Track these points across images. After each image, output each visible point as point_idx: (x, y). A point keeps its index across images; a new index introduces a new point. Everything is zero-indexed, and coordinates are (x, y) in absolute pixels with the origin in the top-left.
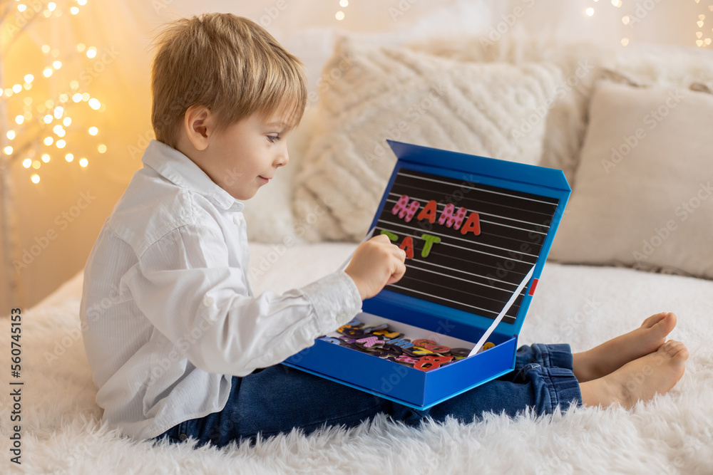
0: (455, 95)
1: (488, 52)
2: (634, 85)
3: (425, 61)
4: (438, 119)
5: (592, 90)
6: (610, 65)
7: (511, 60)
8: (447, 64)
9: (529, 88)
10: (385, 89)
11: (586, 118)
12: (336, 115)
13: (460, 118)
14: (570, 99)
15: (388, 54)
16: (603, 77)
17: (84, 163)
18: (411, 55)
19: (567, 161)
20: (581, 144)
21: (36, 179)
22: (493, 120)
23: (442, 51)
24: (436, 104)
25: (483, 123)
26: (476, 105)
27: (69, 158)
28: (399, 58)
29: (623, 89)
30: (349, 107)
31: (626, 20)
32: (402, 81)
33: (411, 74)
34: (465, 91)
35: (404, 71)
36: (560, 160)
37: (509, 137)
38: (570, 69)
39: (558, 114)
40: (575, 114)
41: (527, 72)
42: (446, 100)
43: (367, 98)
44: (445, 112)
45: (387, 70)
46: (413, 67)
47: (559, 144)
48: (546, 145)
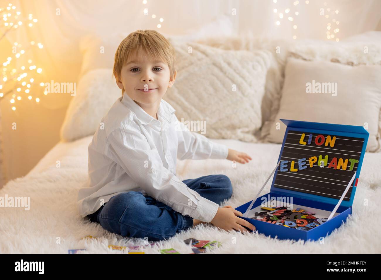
0: (225, 65)
1: (236, 45)
2: (305, 60)
3: (210, 50)
4: (218, 77)
5: (286, 62)
6: (293, 50)
7: (247, 49)
8: (220, 51)
9: (258, 62)
10: (192, 64)
11: (283, 75)
13: (228, 77)
14: (276, 67)
16: (290, 56)
17: (38, 100)
18: (202, 47)
19: (276, 96)
20: (281, 88)
21: (14, 109)
22: (243, 77)
23: (214, 44)
24: (216, 70)
25: (239, 79)
26: (235, 70)
27: (30, 98)
28: (197, 49)
29: (300, 62)
31: (295, 27)
32: (199, 60)
33: (203, 56)
34: (229, 64)
35: (200, 55)
36: (272, 96)
37: (250, 85)
39: (271, 74)
40: (278, 73)
41: (257, 54)
42: (221, 69)
43: (183, 68)
44: (221, 74)
46: (203, 53)
47: (271, 88)
48: (266, 89)
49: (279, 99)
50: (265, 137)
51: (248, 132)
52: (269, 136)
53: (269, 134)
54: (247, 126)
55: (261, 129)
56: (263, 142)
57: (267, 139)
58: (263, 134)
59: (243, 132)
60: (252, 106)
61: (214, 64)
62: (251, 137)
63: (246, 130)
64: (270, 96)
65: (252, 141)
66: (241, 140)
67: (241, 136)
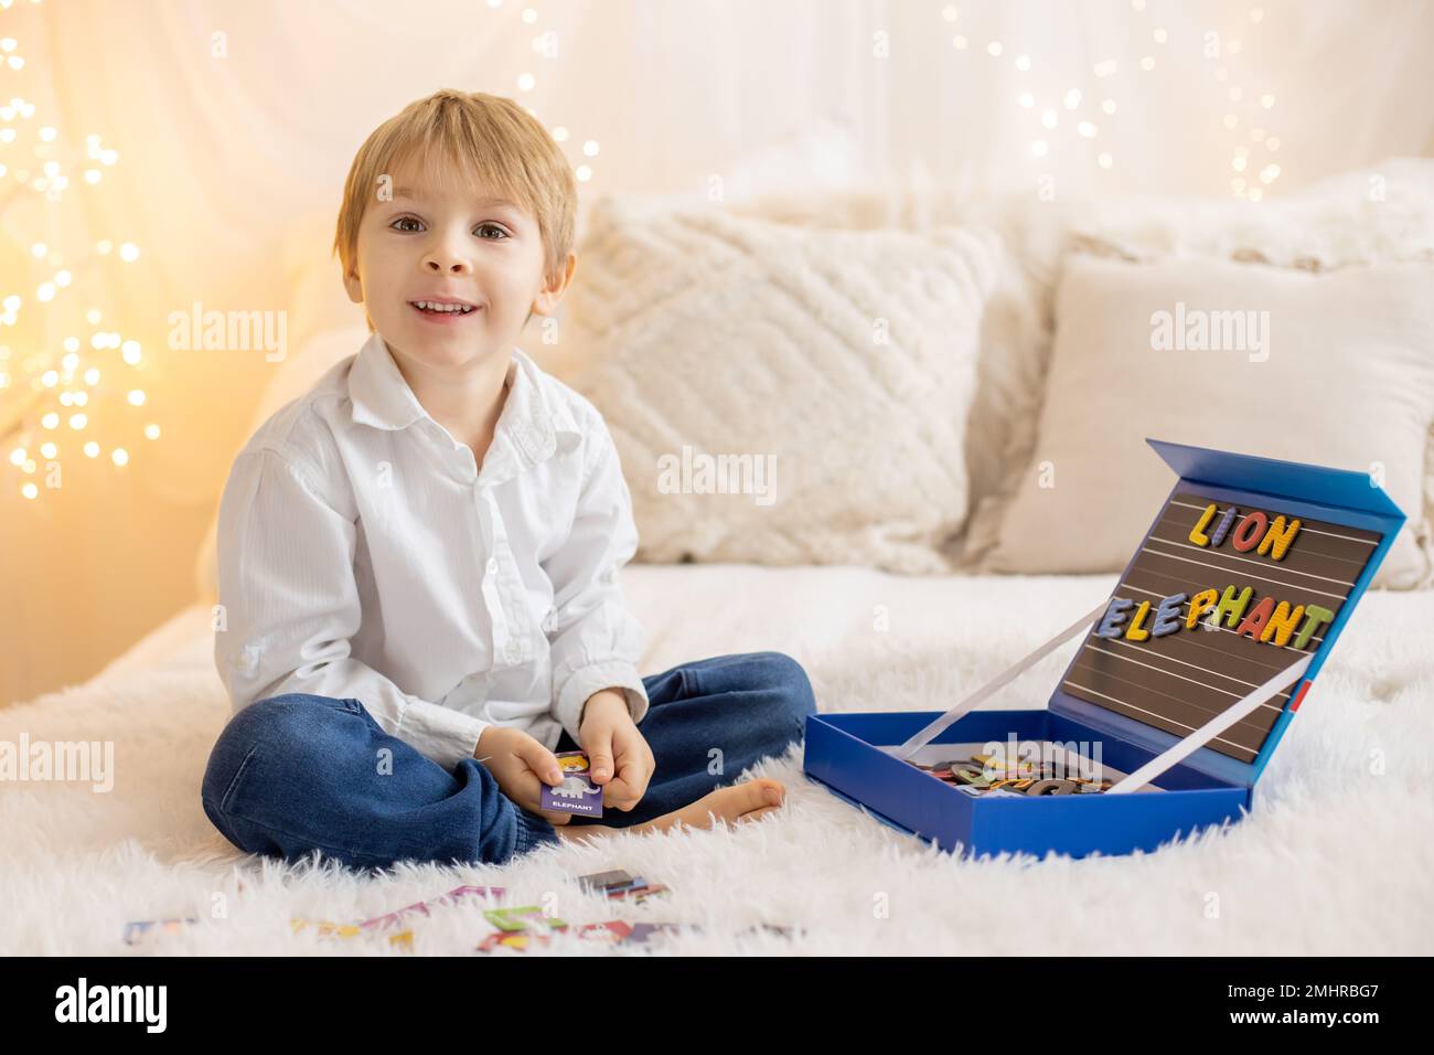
0: (816, 285)
1: (865, 215)
2: (1131, 259)
3: (758, 231)
4: (788, 330)
5: (1059, 273)
6: (1087, 228)
7: (909, 225)
8: (796, 234)
9: (946, 269)
10: (689, 283)
11: (1050, 324)
12: (601, 334)
13: (827, 327)
14: (1019, 291)
15: (687, 222)
16: (1076, 249)
17: (120, 457)
18: (731, 223)
19: (1023, 400)
20: (1044, 370)
21: (30, 491)
23: (786, 216)
24: (781, 303)
26: (854, 301)
27: (92, 450)
28: (708, 228)
29: (1112, 267)
30: (623, 319)
31: (1106, 161)
32: (718, 267)
33: (734, 254)
34: (833, 279)
35: (721, 250)
36: (1009, 399)
37: (917, 356)
38: (1016, 237)
39: (1000, 318)
40: (1031, 319)
41: (941, 242)
42: (800, 298)
43: (656, 300)
44: (799, 317)
45: (688, 249)
46: (735, 241)
47: (1005, 373)
48: (983, 372)
49: (1035, 412)
50: (981, 555)
51: (914, 539)
52: (996, 553)
53: (996, 544)
54: (909, 516)
55: (964, 530)
56: (974, 574)
57: (987, 564)
58: (973, 544)
59: (894, 538)
60: (928, 438)
61: (775, 281)
62: (925, 556)
63: (907, 528)
64: (998, 404)
65: (928, 572)
66: (885, 569)
67: (888, 551)
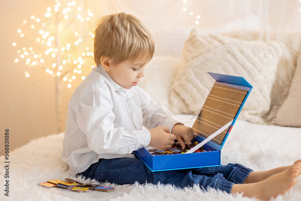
0: (238, 53)
1: (255, 36)
3: (226, 40)
4: (230, 63)
5: (299, 53)
7: (264, 40)
9: (270, 51)
10: (209, 51)
11: (296, 65)
12: (188, 61)
13: (239, 63)
14: (288, 56)
15: (211, 36)
18: (220, 37)
19: (287, 83)
20: (293, 76)
21: (69, 86)
22: (254, 64)
24: (229, 57)
25: (249, 66)
26: (246, 58)
28: (215, 38)
30: (193, 58)
32: (216, 48)
33: (220, 45)
34: (242, 52)
35: (217, 43)
36: (283, 82)
37: (260, 72)
38: (289, 44)
39: (283, 63)
40: (291, 63)
41: (269, 44)
42: (234, 56)
43: (201, 54)
44: (233, 61)
45: (210, 43)
46: (221, 42)
47: (283, 76)
48: (278, 76)
50: (272, 119)
51: (256, 114)
52: (275, 119)
53: (275, 117)
54: (255, 109)
55: (268, 114)
56: (269, 124)
57: (273, 122)
58: (270, 117)
59: (250, 114)
60: (261, 91)
61: (229, 52)
62: (258, 119)
63: (254, 112)
64: (281, 83)
65: (258, 123)
66: (248, 121)
67: (249, 117)
